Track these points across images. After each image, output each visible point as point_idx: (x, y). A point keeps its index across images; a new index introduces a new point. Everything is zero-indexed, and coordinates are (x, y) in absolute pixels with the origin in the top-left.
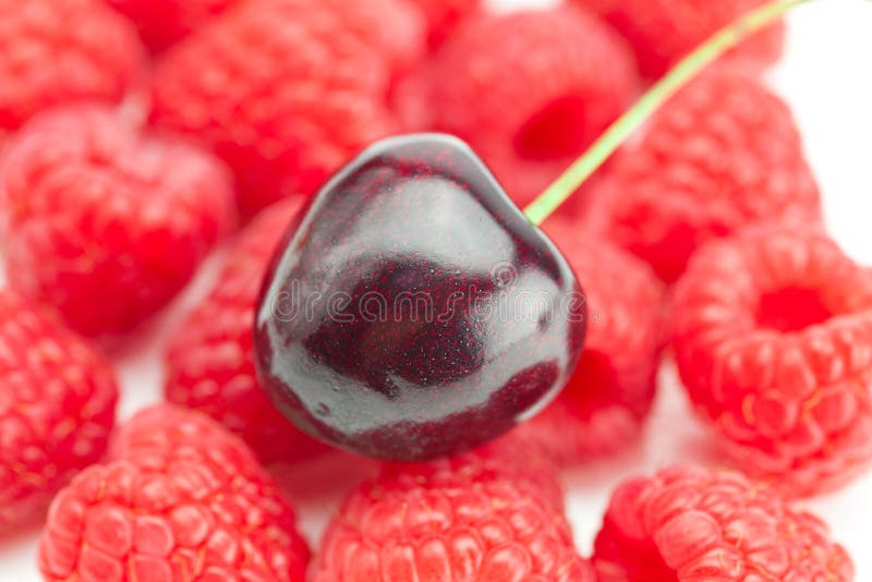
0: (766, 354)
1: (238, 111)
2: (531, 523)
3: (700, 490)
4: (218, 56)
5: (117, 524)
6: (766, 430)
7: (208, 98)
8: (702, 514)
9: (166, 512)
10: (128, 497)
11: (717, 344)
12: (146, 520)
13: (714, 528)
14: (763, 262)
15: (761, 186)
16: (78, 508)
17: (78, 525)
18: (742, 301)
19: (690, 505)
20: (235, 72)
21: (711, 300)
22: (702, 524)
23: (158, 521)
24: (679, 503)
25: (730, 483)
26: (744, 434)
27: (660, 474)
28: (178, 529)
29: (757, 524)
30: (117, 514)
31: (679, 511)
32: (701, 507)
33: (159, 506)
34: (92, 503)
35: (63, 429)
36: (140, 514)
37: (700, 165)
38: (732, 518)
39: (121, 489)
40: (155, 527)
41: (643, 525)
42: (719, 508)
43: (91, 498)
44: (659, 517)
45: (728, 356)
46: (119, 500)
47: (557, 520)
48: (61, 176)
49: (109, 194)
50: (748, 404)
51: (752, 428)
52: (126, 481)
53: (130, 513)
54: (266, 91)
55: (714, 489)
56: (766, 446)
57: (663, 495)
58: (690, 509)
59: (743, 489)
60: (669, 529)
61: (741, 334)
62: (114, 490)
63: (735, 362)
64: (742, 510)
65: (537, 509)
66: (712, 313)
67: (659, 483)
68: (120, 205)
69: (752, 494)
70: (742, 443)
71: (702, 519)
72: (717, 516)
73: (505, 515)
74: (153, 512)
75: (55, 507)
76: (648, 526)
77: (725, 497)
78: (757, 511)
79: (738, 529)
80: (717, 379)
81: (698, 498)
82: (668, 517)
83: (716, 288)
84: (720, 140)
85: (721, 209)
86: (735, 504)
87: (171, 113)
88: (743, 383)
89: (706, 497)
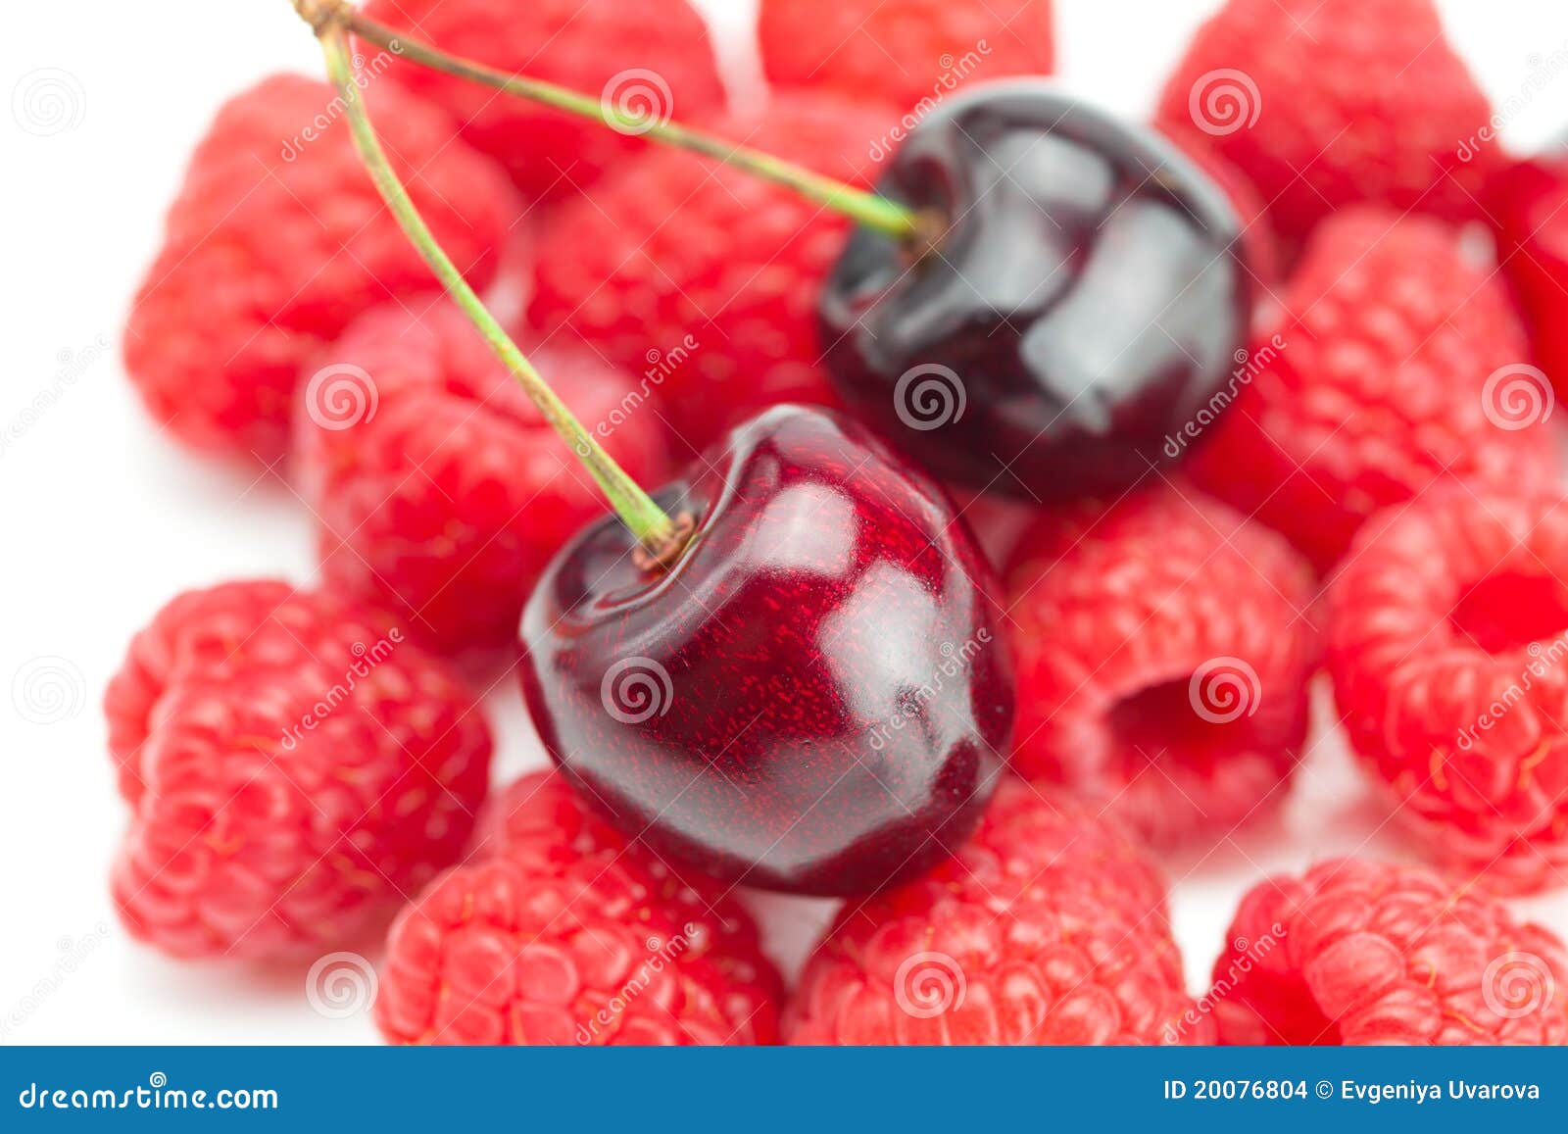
0: (1465, 685)
1: (668, 306)
2: (1121, 954)
3: (1372, 902)
4: (634, 218)
5: (492, 957)
6: (1464, 799)
7: (622, 285)
8: (1376, 938)
9: (566, 937)
10: (508, 916)
11: (1391, 667)
12: (534, 949)
13: (1393, 957)
14: (1465, 540)
15: (1441, 417)
16: (431, 933)
17: (431, 958)
18: (1433, 600)
19: (1357, 925)
20: (661, 247)
21: (1386, 599)
22: (1378, 953)
23: (551, 951)
24: (1342, 920)
25: (1418, 887)
26: (1432, 803)
27: (1311, 874)
28: (583, 963)
29: (1459, 952)
30: (490, 942)
31: (1341, 934)
32: (1373, 927)
33: (554, 928)
34: (454, 925)
35: (409, 802)
36: (527, 942)
37: (1350, 387)
38: (1423, 942)
39: (498, 903)
40: (548, 961)
41: (1288, 957)
42: (1401, 928)
43: (452, 917)
44: (1312, 942)
45: (1408, 686)
46: (494, 922)
47: (1161, 947)
48: (406, 413)
49: (479, 441)
50: (1438, 759)
51: (1446, 795)
52: (502, 892)
53: (509, 938)
54: (711, 276)
55: (1395, 897)
56: (1469, 823)
57: (1316, 909)
58: (1358, 931)
59: (1437, 895)
60: (1327, 960)
61: (1430, 651)
62: (486, 905)
63: (1419, 695)
64: (1435, 930)
65: (1130, 933)
66: (1386, 620)
67: (1310, 888)
68: (494, 460)
69: (1451, 904)
70: (1430, 816)
71: (1378, 945)
72: (1398, 940)
73: (1079, 941)
74: (546, 939)
75: (397, 931)
76: (1295, 954)
77: (1412, 911)
78: (1458, 930)
79: (1431, 959)
80: (1391, 721)
81: (1369, 911)
82: (1324, 944)
83: (1391, 580)
84: (1377, 346)
85: (1378, 453)
86: (1425, 921)
87: (567, 304)
88: (1433, 726)
89: (1382, 910)
